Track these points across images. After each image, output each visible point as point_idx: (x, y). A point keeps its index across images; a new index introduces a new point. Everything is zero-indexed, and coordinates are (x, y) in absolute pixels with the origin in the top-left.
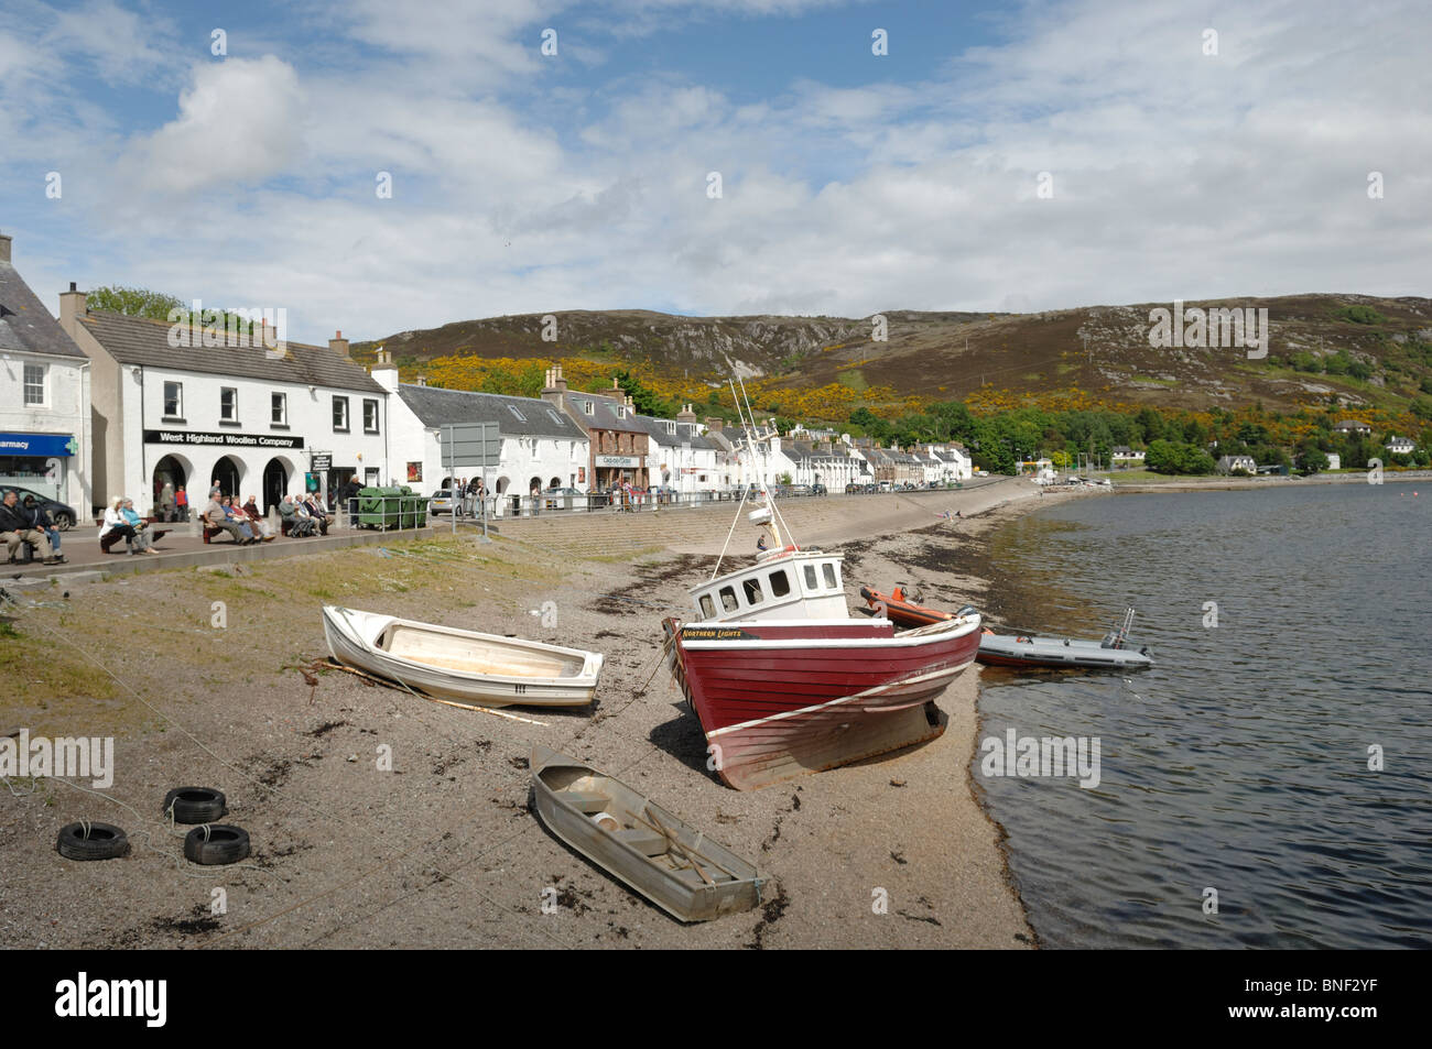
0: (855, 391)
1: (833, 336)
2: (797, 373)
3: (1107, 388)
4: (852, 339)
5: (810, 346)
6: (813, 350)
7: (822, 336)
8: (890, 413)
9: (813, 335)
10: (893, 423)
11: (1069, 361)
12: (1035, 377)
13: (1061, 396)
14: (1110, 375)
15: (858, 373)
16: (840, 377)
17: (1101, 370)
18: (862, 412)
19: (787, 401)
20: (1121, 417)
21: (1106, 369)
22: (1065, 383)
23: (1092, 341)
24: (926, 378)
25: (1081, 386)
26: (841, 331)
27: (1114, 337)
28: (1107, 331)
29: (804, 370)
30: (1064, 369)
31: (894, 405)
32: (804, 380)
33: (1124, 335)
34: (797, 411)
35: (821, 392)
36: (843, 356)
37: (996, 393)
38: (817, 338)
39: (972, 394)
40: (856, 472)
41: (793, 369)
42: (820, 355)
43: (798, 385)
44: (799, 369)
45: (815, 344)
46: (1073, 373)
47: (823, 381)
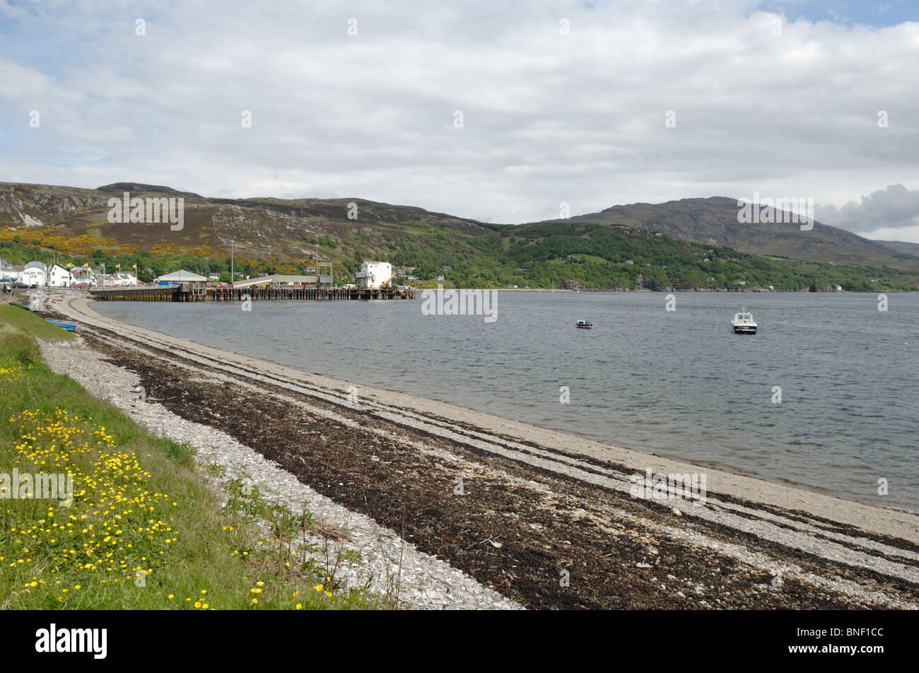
0: (97, 240)
1: (85, 204)
2: (63, 226)
3: (219, 246)
4: (95, 207)
5: (70, 209)
6: (72, 211)
7: (77, 203)
8: (114, 252)
9: (73, 203)
10: (115, 257)
11: (206, 232)
12: (189, 239)
13: (198, 248)
14: (223, 240)
15: (98, 230)
16: (89, 231)
17: (219, 238)
18: (99, 252)
19: (59, 242)
20: (220, 261)
21: (222, 237)
22: (201, 243)
23: (218, 223)
24: (134, 235)
25: (208, 245)
26: (90, 201)
27: (229, 222)
28: (225, 218)
29: (68, 225)
30: (202, 236)
31: (117, 248)
32: (68, 231)
33: (234, 220)
34: (64, 249)
35: (77, 239)
36: (90, 218)
37: (168, 245)
38: (75, 205)
39: (156, 245)
40: (92, 281)
41: (61, 223)
42: (77, 216)
43: (65, 234)
44: (64, 223)
45: (74, 208)
46: (205, 238)
47: (79, 232)
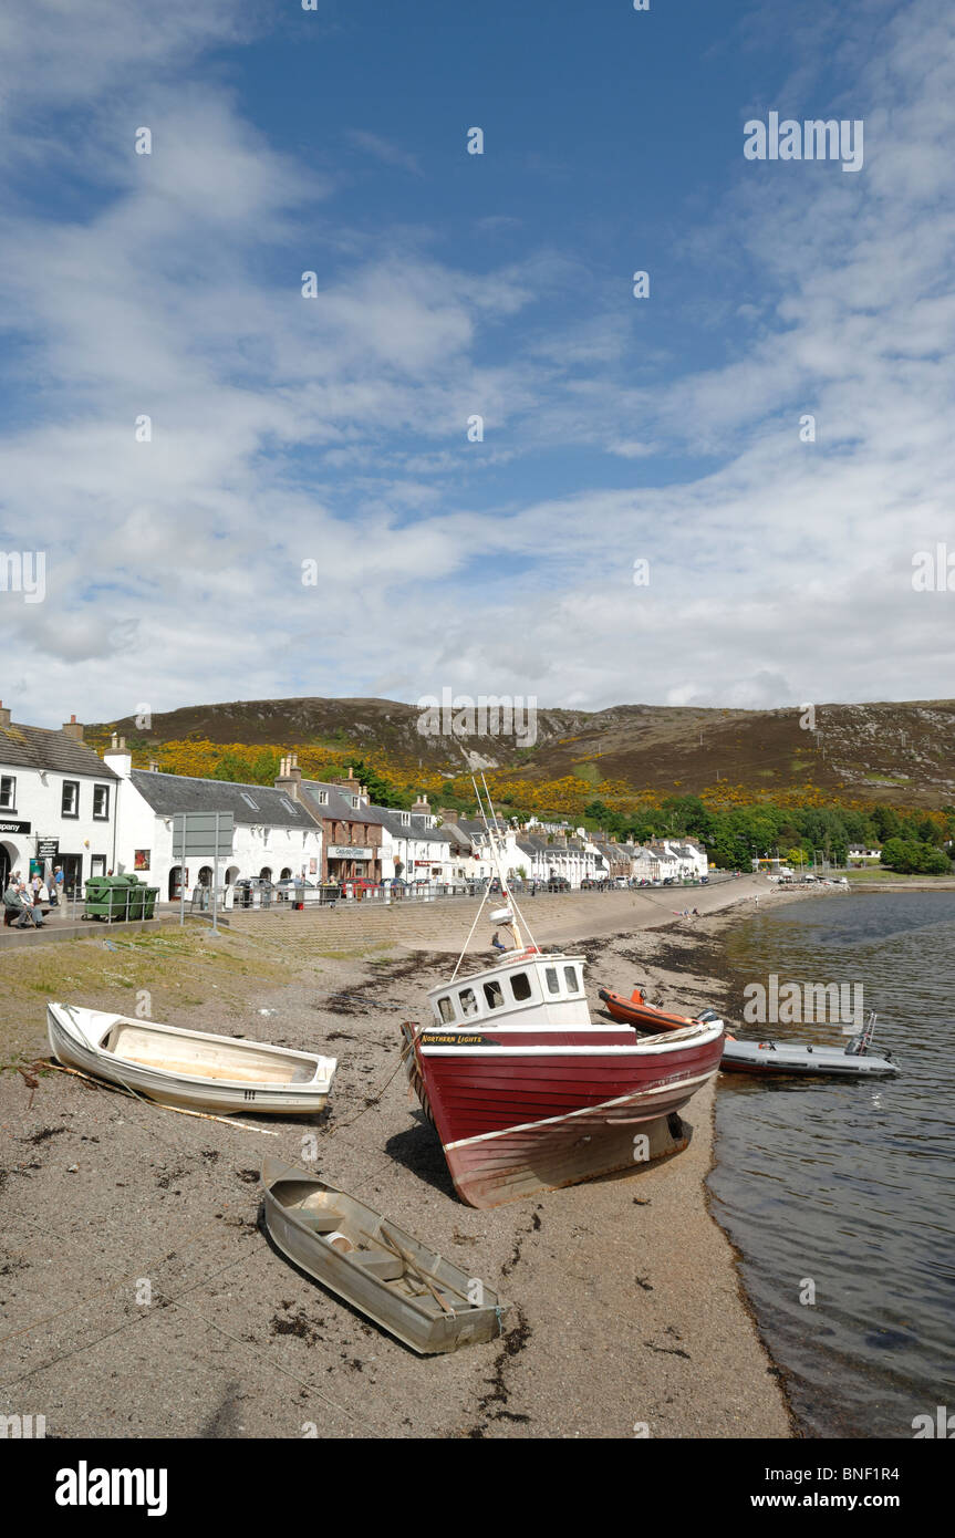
0: (590, 784)
1: (568, 728)
2: (532, 765)
3: (841, 785)
4: (587, 732)
5: (545, 738)
6: (548, 742)
7: (557, 728)
8: (624, 807)
9: (548, 727)
10: (628, 817)
11: (803, 758)
12: (769, 773)
13: (795, 792)
14: (843, 773)
15: (593, 766)
16: (576, 769)
17: (835, 768)
18: (596, 806)
19: (522, 793)
20: (855, 816)
21: (840, 767)
22: (799, 780)
23: (825, 739)
24: (662, 772)
25: (814, 783)
26: (577, 724)
27: (847, 735)
28: (839, 729)
29: (540, 762)
30: (798, 766)
31: (630, 799)
32: (539, 773)
33: (857, 733)
34: (531, 804)
35: (556, 785)
36: (579, 749)
37: (731, 788)
38: (552, 731)
39: (706, 789)
40: (592, 868)
41: (528, 761)
42: (557, 747)
43: (533, 778)
44: (534, 760)
45: (550, 736)
46: (808, 769)
47: (558, 773)
